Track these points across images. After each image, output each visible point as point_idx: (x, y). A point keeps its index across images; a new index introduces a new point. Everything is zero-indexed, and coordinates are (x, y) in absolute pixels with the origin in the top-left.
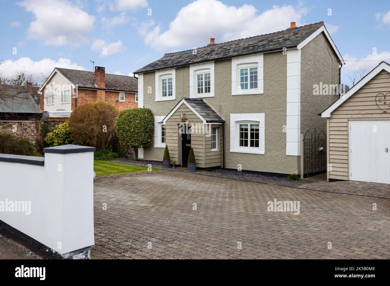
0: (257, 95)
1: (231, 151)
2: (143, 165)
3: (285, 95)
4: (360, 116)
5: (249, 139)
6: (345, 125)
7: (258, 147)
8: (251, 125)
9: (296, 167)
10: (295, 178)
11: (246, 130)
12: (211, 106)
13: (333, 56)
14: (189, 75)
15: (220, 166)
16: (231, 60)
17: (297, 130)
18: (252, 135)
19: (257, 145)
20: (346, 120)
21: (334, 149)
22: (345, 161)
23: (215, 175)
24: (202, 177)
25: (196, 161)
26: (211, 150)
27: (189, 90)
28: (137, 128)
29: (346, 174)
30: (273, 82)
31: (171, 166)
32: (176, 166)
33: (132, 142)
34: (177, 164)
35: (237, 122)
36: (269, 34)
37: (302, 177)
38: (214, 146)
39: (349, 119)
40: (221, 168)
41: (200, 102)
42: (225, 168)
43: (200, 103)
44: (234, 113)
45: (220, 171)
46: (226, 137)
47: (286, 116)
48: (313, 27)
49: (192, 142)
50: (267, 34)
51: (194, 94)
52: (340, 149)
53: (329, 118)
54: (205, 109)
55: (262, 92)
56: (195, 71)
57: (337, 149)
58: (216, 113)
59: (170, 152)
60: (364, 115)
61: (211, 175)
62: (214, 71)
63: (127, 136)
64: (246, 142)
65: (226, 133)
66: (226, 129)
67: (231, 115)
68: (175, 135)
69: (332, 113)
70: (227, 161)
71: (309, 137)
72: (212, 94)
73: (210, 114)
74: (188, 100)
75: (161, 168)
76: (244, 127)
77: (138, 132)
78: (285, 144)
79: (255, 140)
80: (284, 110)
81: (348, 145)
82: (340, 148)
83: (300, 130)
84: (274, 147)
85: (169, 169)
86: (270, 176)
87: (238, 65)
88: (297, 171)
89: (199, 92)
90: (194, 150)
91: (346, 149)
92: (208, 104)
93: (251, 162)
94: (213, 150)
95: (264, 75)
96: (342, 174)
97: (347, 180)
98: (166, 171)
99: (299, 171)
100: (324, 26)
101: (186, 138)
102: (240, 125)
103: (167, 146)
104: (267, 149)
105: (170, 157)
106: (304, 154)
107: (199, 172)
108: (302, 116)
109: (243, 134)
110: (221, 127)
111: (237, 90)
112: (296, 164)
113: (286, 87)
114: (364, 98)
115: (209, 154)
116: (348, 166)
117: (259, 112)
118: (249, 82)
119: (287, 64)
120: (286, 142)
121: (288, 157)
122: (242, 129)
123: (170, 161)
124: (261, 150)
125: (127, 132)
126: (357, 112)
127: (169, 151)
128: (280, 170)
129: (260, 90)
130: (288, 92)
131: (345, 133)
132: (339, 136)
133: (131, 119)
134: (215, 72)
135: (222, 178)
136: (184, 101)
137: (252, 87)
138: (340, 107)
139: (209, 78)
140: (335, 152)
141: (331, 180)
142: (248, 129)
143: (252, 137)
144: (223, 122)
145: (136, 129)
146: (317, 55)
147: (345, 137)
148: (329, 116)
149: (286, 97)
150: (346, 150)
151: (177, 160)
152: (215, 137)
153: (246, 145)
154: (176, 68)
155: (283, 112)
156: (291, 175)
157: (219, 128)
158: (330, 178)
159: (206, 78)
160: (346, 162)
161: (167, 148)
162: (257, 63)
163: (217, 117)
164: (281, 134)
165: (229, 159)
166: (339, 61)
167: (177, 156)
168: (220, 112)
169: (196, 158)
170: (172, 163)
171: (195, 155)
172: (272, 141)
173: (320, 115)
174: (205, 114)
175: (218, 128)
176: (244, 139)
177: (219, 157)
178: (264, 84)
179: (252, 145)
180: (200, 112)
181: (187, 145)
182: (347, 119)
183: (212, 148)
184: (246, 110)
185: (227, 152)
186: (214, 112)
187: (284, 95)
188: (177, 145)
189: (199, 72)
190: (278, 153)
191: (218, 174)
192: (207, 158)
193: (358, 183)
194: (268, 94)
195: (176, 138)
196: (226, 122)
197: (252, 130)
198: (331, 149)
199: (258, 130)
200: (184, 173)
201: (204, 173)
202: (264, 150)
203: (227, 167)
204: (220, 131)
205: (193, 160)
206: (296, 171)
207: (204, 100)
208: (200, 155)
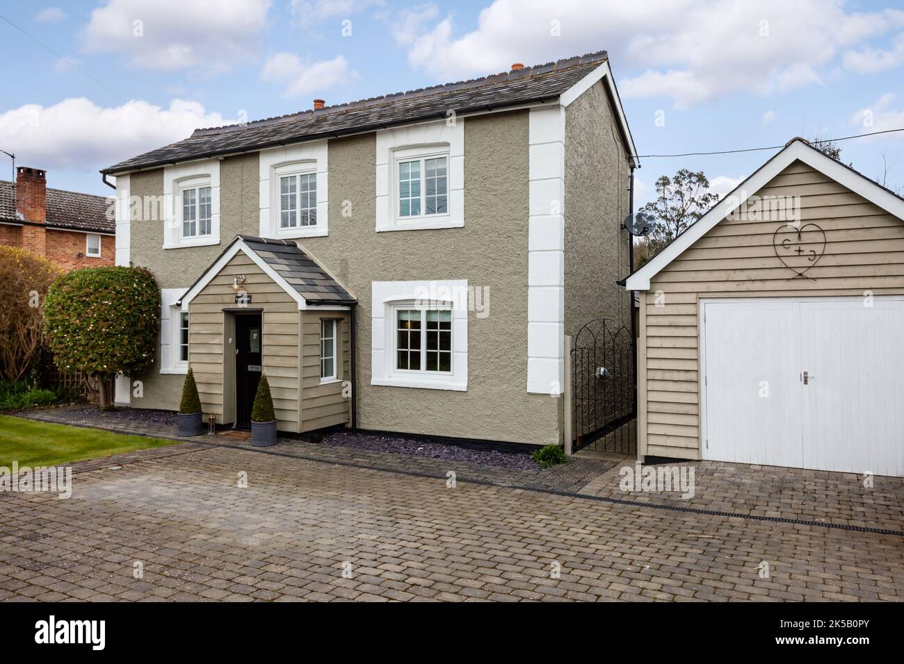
0: (446, 232)
1: (375, 381)
2: (121, 427)
3: (523, 230)
4: (732, 286)
5: (423, 350)
6: (691, 310)
7: (449, 370)
8: (429, 312)
9: (556, 425)
10: (552, 456)
11: (416, 324)
12: (317, 261)
13: (619, 144)
14: (258, 179)
15: (344, 424)
16: (373, 136)
17: (558, 324)
18: (431, 337)
19: (446, 364)
20: (692, 298)
21: (659, 375)
22: (692, 409)
23: (332, 457)
24: (295, 465)
25: (278, 416)
26: (320, 381)
27: (258, 217)
28: (107, 320)
29: (693, 444)
30: (490, 196)
31: (203, 428)
32: (219, 428)
33: (92, 360)
34: (222, 421)
35: (390, 303)
36: (469, 82)
37: (568, 451)
38: (326, 371)
39: (700, 295)
40: (347, 430)
41: (288, 249)
42: (357, 427)
43: (287, 251)
44: (383, 279)
45: (344, 436)
46: (361, 345)
47: (528, 286)
48: (582, 65)
49: (265, 361)
50: (462, 83)
51: (270, 228)
52: (676, 376)
53: (646, 293)
54: (303, 268)
55: (460, 222)
56: (275, 167)
57: (668, 376)
58: (332, 279)
59: (200, 389)
60: (742, 283)
61: (319, 455)
62: (327, 165)
63: (75, 344)
64: (416, 357)
65: (361, 335)
66: (361, 323)
67: (375, 284)
68: (217, 341)
69: (653, 281)
70: (364, 410)
71: (586, 341)
72: (321, 228)
73: (316, 282)
74: (254, 242)
75: (173, 437)
76: (408, 318)
77: (108, 333)
78: (525, 364)
79: (439, 351)
80: (523, 272)
81: (699, 365)
82: (675, 373)
83: (563, 325)
84: (493, 371)
85: (198, 438)
86: (481, 450)
87: (394, 150)
88: (557, 435)
89: (284, 225)
90: (271, 383)
91: (692, 376)
92: (310, 255)
93: (430, 412)
94: (325, 380)
95: (466, 178)
96: (683, 443)
97: (696, 459)
98: (187, 447)
99: (563, 436)
100: (608, 63)
101: (250, 349)
102: (400, 312)
103: (191, 373)
104: (473, 378)
105: (200, 403)
106: (574, 387)
107: (283, 447)
108: (568, 287)
109: (407, 338)
110: (347, 319)
111: (387, 217)
112: (554, 416)
113: (527, 208)
114: (740, 238)
115: (312, 394)
116: (699, 421)
117: (451, 276)
118: (423, 197)
119: (531, 148)
120: (528, 357)
121: (532, 398)
122: (402, 324)
123: (200, 414)
124: (456, 378)
125: (74, 332)
126: (723, 275)
127: (198, 386)
128: (511, 432)
129: (455, 216)
130: (533, 222)
131: (691, 332)
132: (673, 340)
133: (87, 296)
134: (330, 169)
135: (354, 465)
136: (241, 245)
137: (430, 210)
138: (675, 261)
139: (313, 186)
140: (664, 383)
141: (651, 461)
142: (420, 322)
143: (431, 344)
144: (353, 304)
145: (101, 323)
146: (593, 134)
147: (691, 343)
148: (647, 287)
149: (526, 236)
150: (693, 379)
151: (220, 410)
152: (328, 344)
153: (416, 365)
154: (221, 158)
155: (516, 277)
156: (541, 446)
157: (343, 319)
158: (650, 454)
159: (304, 187)
160: (694, 412)
161: (193, 379)
162: (447, 144)
163: (337, 289)
164: (511, 335)
165: (369, 405)
166: (629, 158)
167: (220, 400)
168: (343, 276)
169: (276, 405)
170: (205, 419)
171: (273, 396)
172: (489, 355)
173: (623, 283)
174: (303, 283)
175: (338, 320)
176: (409, 350)
177: (340, 399)
178: (466, 201)
179: (431, 366)
180: (288, 274)
181: (251, 368)
182: (695, 295)
183: (322, 377)
184: (414, 272)
185: (363, 384)
186: (327, 277)
187: (521, 231)
188: (220, 369)
189: (285, 171)
190: (505, 386)
191: (342, 450)
192: (308, 404)
193: (732, 469)
194: (478, 226)
195: (220, 350)
196: (360, 304)
197: (431, 325)
198: (651, 375)
199: (447, 325)
200: (242, 452)
201: (299, 448)
202: (467, 379)
203: (362, 427)
204: (345, 327)
205: (268, 413)
206: (554, 437)
207: (300, 246)
208: (288, 396)
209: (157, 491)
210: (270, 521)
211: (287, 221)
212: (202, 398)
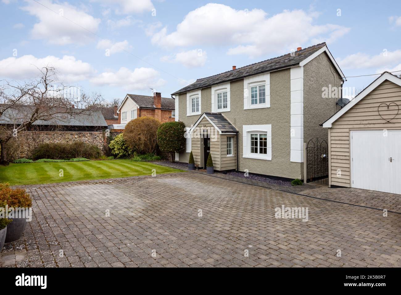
0: (265, 109)
1: (244, 156)
2: (175, 167)
3: (289, 108)
4: (362, 126)
5: (259, 147)
6: (347, 134)
7: (266, 153)
8: (260, 135)
9: (300, 173)
10: (298, 183)
11: (256, 139)
12: (227, 119)
13: (335, 74)
14: (211, 95)
15: (235, 169)
16: (243, 80)
17: (300, 139)
18: (261, 143)
19: (265, 152)
20: (347, 130)
21: (335, 157)
22: (347, 170)
23: (227, 178)
24: (216, 179)
25: (214, 165)
26: (227, 156)
27: (211, 106)
28: (172, 137)
29: (348, 181)
30: (278, 97)
31: (195, 168)
32: (199, 168)
33: (168, 148)
34: (200, 166)
35: (248, 132)
36: (278, 58)
37: (305, 182)
38: (229, 152)
39: (350, 129)
40: (236, 171)
41: (219, 116)
42: (239, 170)
43: (218, 117)
44: (246, 124)
45: (234, 173)
46: (240, 145)
47: (290, 126)
48: (316, 48)
49: (211, 149)
50: (276, 58)
51: (214, 110)
52: (342, 158)
53: (331, 128)
54: (222, 121)
55: (269, 106)
56: (216, 91)
57: (339, 157)
58: (231, 125)
59: (194, 157)
60: (366, 125)
61: (224, 177)
62: (230, 89)
63: (164, 143)
64: (256, 149)
65: (240, 142)
66: (240, 138)
67: (244, 126)
68: (198, 143)
69: (333, 124)
70: (241, 165)
71: (311, 145)
72: (228, 109)
73: (226, 126)
74: (208, 114)
75: (187, 170)
76: (254, 137)
77: (172, 140)
78: (290, 152)
79: (263, 147)
80: (289, 122)
81: (350, 154)
82: (341, 156)
83: (303, 139)
84: (280, 154)
85: (193, 171)
86: (276, 180)
87: (249, 84)
88: (301, 176)
89: (219, 108)
90: (212, 156)
91: (347, 158)
92: (225, 117)
93: (260, 167)
94: (228, 156)
95: (270, 91)
96: (344, 181)
97: (349, 187)
98: (189, 173)
99: (303, 176)
100: (326, 46)
101: (207, 146)
102: (251, 135)
103: (192, 152)
104: (273, 156)
105: (194, 161)
106: (307, 161)
107: (215, 175)
108: (305, 127)
109: (254, 142)
110: (236, 137)
111: (247, 105)
112: (300, 170)
113: (290, 101)
114: (365, 109)
115: (224, 159)
116: (350, 174)
117: (266, 123)
118: (258, 98)
119: (291, 81)
120: (291, 150)
121: (292, 164)
122: (252, 138)
123: (194, 164)
124: (268, 157)
125: (164, 140)
126: (359, 122)
127: (193, 156)
128: (285, 174)
129: (267, 104)
130: (292, 105)
131: (347, 142)
132: (341, 145)
133: (167, 130)
134: (231, 91)
135: (233, 181)
136: (204, 115)
137: (260, 102)
138: (341, 117)
139: (226, 96)
140: (337, 160)
141: (333, 187)
142: (257, 138)
143: (261, 145)
144: (237, 132)
145: (170, 138)
146: (319, 72)
147: (347, 146)
148: (330, 126)
149: (290, 110)
150: (348, 159)
151: (199, 163)
152: (230, 144)
153: (256, 152)
154: (201, 89)
155: (287, 123)
156: (294, 179)
157: (234, 137)
158: (332, 184)
159: (224, 96)
160: (348, 170)
161: (192, 154)
162: (265, 81)
163: (232, 128)
164: (285, 142)
165: (243, 164)
166: (341, 78)
167: (199, 160)
168: (235, 124)
169: (213, 162)
170: (195, 166)
171: (212, 159)
172: (278, 149)
173: (322, 125)
174: (221, 126)
175: (233, 137)
176: (254, 147)
177: (234, 161)
178: (271, 99)
179: (261, 152)
180: (217, 124)
181: (208, 151)
182: (348, 129)
183: (228, 154)
184: (255, 122)
185: (241, 157)
186: (230, 124)
187: (288, 108)
188: (199, 151)
189: (219, 92)
190: (283, 159)
191: (231, 176)
192: (223, 162)
193: (360, 191)
194: (274, 107)
195: (199, 146)
196: (239, 132)
197: (261, 139)
198: (333, 157)
199: (266, 139)
200: (203, 175)
201: (219, 175)
202: (271, 156)
204: (235, 139)
205: (211, 164)
206: (299, 176)
207: (222, 114)
208: (217, 159)
209: (177, 182)
210: (201, 191)
211: (219, 107)
212: (195, 160)
